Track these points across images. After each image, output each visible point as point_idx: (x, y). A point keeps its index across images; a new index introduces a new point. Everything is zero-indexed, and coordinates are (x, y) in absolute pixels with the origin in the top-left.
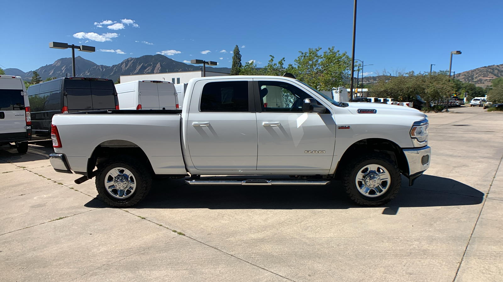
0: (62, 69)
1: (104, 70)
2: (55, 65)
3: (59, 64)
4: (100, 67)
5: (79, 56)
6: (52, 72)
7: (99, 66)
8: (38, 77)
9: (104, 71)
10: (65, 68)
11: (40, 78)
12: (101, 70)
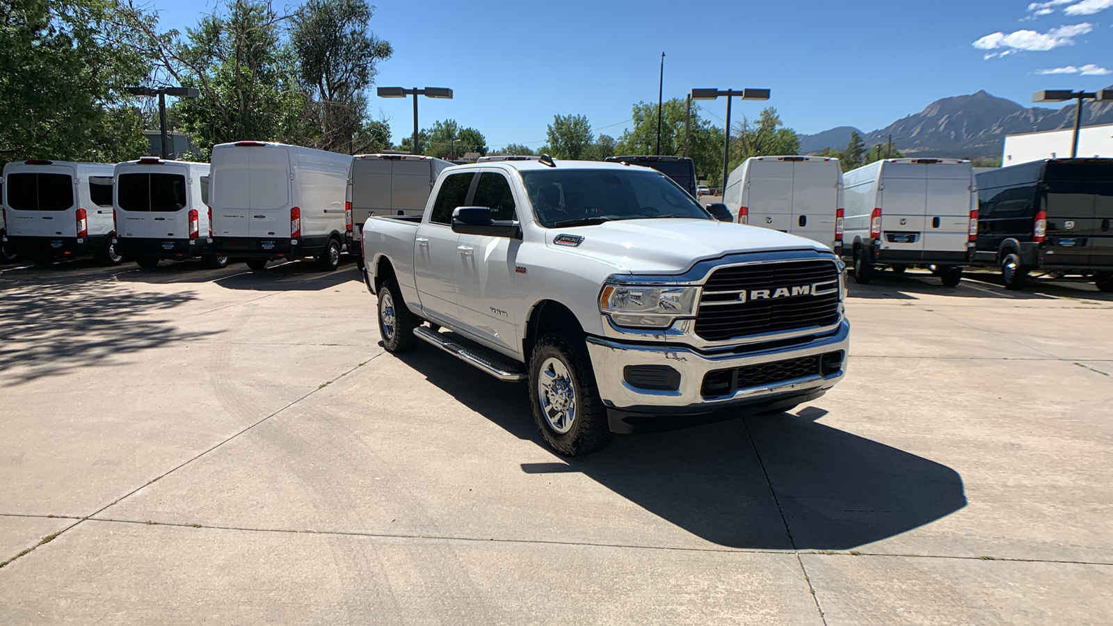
0: (940, 122)
1: (1040, 119)
2: (926, 115)
3: (934, 112)
4: (1031, 112)
5: (982, 92)
6: (918, 130)
7: (1027, 111)
8: (860, 144)
9: (1039, 121)
10: (946, 120)
11: (863, 145)
12: (1032, 119)
